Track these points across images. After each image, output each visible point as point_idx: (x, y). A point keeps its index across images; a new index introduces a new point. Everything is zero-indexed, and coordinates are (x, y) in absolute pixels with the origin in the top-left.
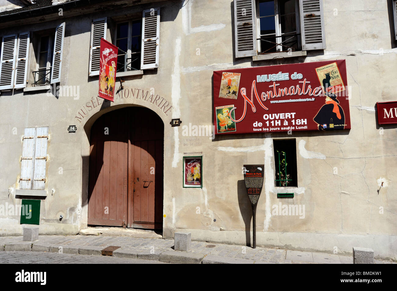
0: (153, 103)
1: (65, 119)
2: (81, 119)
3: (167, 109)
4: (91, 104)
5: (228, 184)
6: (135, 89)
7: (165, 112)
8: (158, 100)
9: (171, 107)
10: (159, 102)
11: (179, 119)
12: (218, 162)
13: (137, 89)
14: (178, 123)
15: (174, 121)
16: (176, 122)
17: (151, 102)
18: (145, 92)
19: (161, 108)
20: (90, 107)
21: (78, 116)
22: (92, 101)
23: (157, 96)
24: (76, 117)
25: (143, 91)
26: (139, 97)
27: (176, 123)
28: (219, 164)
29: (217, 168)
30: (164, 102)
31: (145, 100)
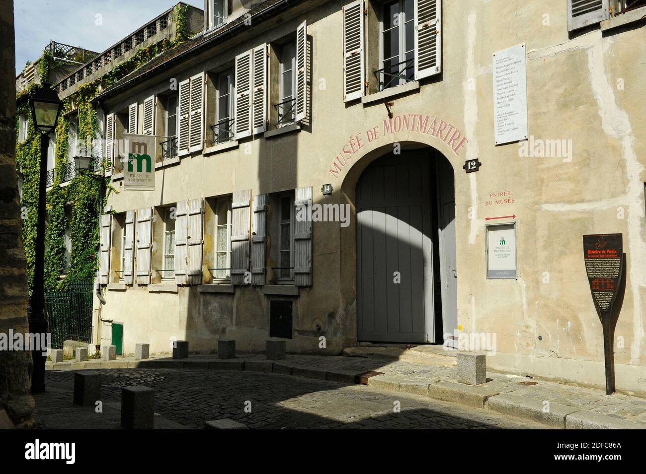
0: (436, 136)
1: (317, 174)
2: (337, 172)
3: (457, 143)
4: (349, 148)
5: (560, 272)
6: (409, 115)
7: (455, 150)
8: (443, 130)
9: (464, 139)
10: (445, 132)
11: (476, 160)
12: (542, 232)
13: (412, 115)
14: (475, 167)
15: (469, 163)
16: (471, 166)
17: (433, 134)
18: (424, 118)
19: (449, 143)
20: (349, 152)
21: (333, 170)
22: (350, 142)
23: (442, 122)
24: (331, 171)
25: (421, 116)
26: (415, 128)
27: (473, 166)
28: (543, 236)
29: (541, 243)
30: (453, 131)
31: (424, 132)
